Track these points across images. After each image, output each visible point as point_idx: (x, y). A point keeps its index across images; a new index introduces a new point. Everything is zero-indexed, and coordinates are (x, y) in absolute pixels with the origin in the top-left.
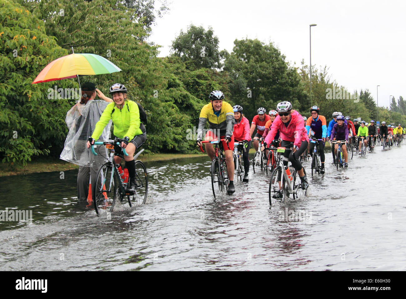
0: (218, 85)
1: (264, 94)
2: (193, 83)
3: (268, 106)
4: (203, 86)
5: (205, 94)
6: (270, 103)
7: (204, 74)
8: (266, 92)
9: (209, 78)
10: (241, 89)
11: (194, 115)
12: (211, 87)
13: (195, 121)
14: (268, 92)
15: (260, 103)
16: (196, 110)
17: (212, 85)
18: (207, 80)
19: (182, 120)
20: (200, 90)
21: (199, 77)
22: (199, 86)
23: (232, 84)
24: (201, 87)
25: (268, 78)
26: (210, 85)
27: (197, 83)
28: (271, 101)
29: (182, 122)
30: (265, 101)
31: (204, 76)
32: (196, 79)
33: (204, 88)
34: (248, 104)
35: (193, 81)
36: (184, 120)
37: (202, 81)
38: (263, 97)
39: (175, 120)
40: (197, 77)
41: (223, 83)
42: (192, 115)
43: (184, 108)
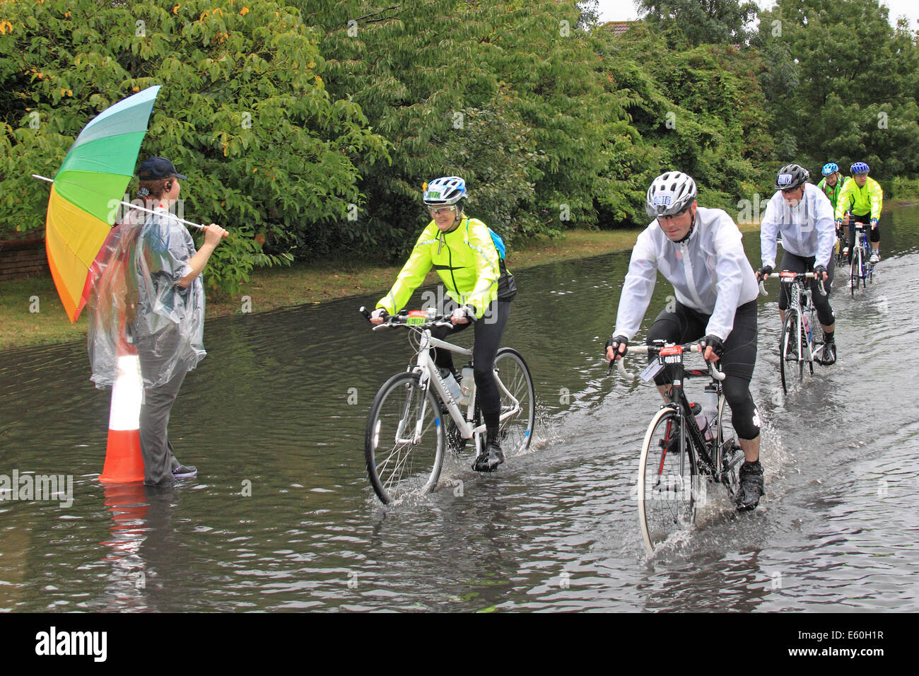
0: (734, 78)
1: (840, 91)
2: (683, 76)
3: (850, 118)
4: (702, 82)
5: (706, 99)
6: (854, 110)
7: (705, 58)
8: (844, 86)
9: (717, 65)
10: (787, 84)
11: (676, 146)
12: (720, 83)
13: (679, 158)
14: (850, 87)
15: (830, 110)
16: (681, 136)
17: (722, 80)
18: (711, 69)
19: (647, 158)
20: (697, 91)
21: (694, 63)
22: (694, 82)
23: (767, 75)
24: (699, 84)
25: (849, 58)
26: (718, 79)
27: (690, 76)
28: (856, 106)
29: (647, 162)
30: (842, 106)
31: (704, 61)
32: (687, 67)
33: (706, 86)
34: (806, 114)
35: (681, 73)
36: (650, 158)
37: (700, 71)
38: (838, 99)
39: (630, 161)
40: (690, 64)
41: (746, 75)
42: (672, 147)
43: (655, 131)
